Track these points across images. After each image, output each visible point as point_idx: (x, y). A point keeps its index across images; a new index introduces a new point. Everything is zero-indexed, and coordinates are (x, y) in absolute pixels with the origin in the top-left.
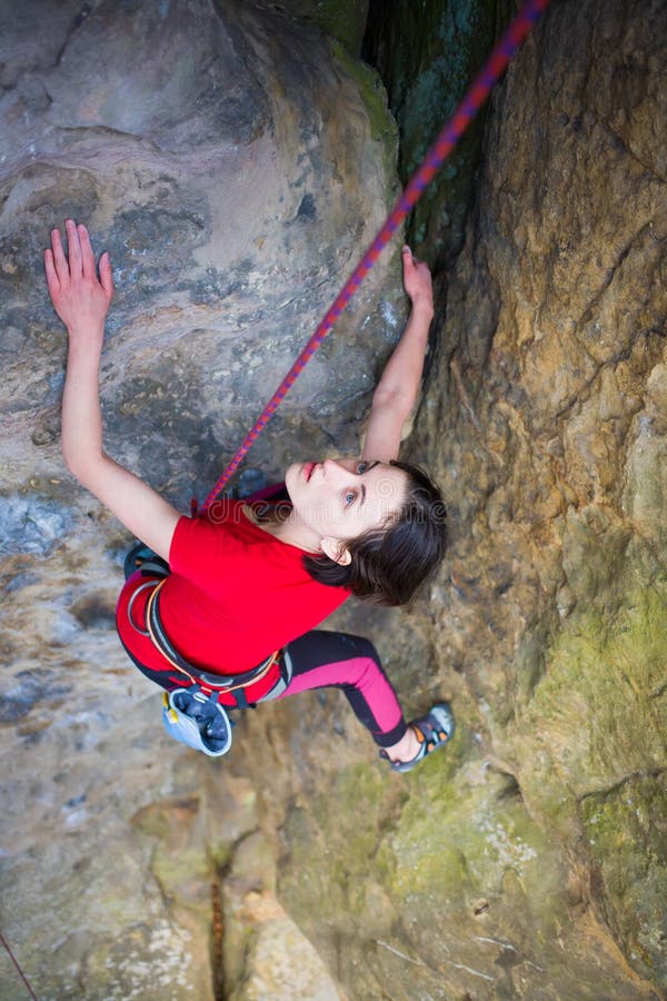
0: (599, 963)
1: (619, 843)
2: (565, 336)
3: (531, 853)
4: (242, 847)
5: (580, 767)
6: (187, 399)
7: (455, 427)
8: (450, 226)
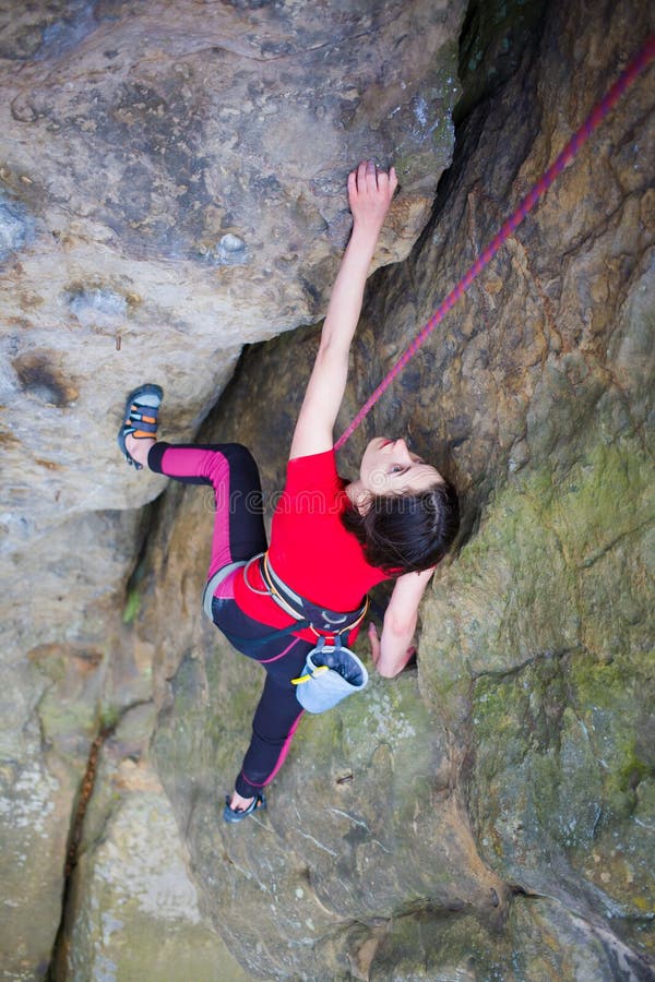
0: (447, 854)
1: (503, 725)
2: (598, 161)
3: (410, 731)
4: (131, 713)
5: (486, 642)
6: (187, 128)
7: (455, 264)
8: (508, 54)
